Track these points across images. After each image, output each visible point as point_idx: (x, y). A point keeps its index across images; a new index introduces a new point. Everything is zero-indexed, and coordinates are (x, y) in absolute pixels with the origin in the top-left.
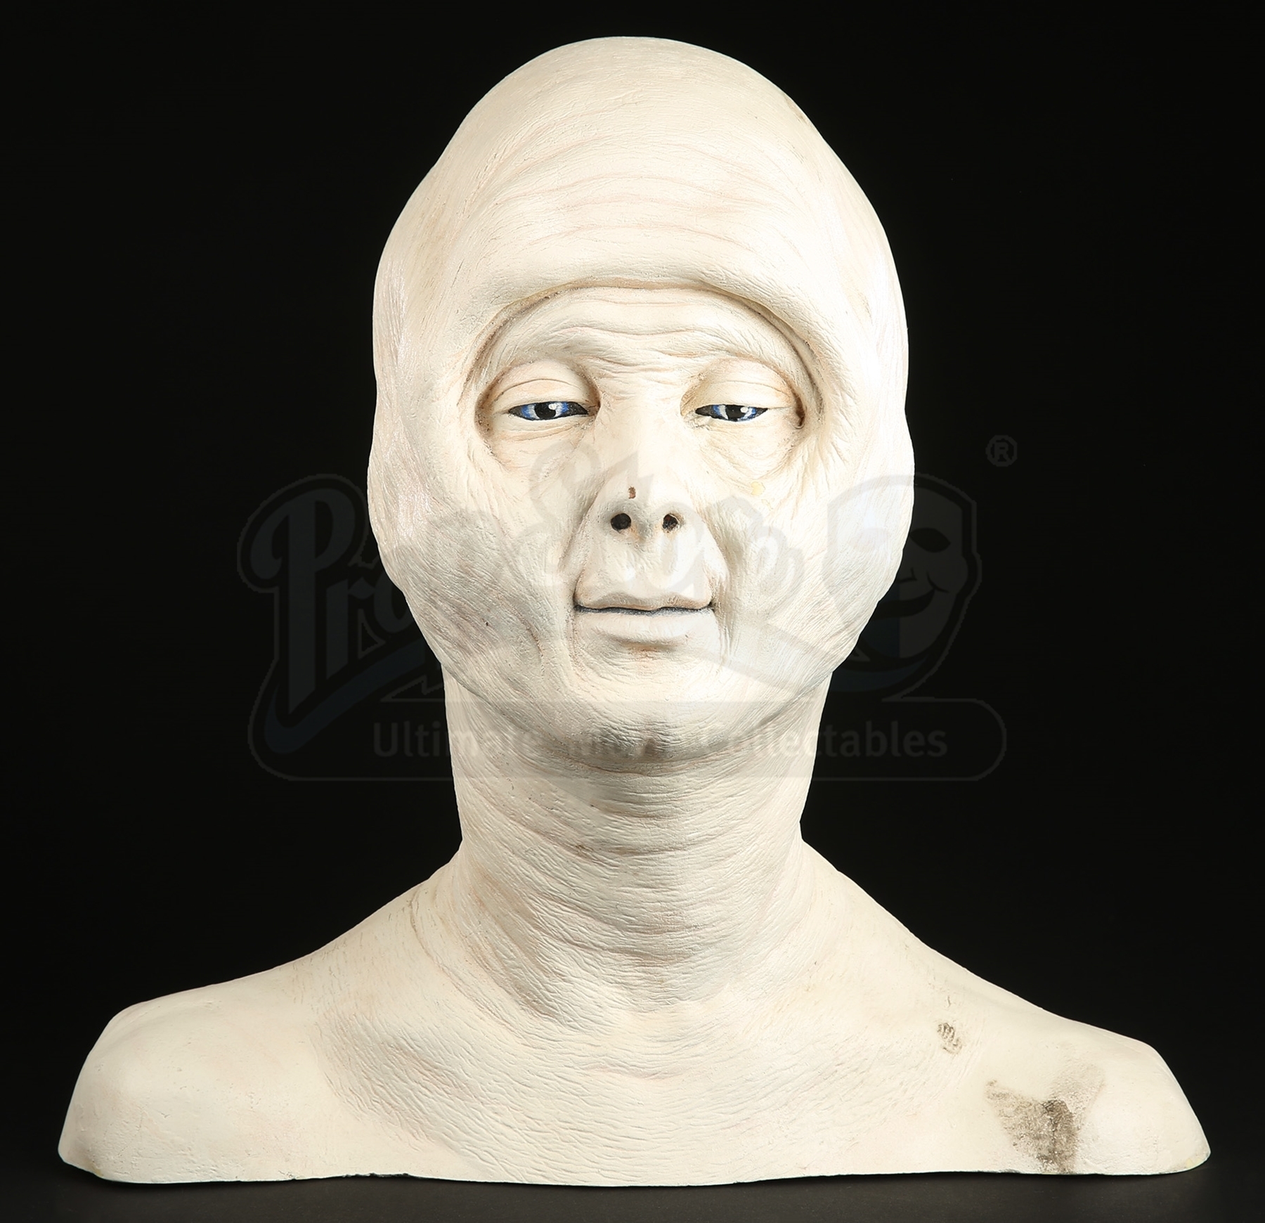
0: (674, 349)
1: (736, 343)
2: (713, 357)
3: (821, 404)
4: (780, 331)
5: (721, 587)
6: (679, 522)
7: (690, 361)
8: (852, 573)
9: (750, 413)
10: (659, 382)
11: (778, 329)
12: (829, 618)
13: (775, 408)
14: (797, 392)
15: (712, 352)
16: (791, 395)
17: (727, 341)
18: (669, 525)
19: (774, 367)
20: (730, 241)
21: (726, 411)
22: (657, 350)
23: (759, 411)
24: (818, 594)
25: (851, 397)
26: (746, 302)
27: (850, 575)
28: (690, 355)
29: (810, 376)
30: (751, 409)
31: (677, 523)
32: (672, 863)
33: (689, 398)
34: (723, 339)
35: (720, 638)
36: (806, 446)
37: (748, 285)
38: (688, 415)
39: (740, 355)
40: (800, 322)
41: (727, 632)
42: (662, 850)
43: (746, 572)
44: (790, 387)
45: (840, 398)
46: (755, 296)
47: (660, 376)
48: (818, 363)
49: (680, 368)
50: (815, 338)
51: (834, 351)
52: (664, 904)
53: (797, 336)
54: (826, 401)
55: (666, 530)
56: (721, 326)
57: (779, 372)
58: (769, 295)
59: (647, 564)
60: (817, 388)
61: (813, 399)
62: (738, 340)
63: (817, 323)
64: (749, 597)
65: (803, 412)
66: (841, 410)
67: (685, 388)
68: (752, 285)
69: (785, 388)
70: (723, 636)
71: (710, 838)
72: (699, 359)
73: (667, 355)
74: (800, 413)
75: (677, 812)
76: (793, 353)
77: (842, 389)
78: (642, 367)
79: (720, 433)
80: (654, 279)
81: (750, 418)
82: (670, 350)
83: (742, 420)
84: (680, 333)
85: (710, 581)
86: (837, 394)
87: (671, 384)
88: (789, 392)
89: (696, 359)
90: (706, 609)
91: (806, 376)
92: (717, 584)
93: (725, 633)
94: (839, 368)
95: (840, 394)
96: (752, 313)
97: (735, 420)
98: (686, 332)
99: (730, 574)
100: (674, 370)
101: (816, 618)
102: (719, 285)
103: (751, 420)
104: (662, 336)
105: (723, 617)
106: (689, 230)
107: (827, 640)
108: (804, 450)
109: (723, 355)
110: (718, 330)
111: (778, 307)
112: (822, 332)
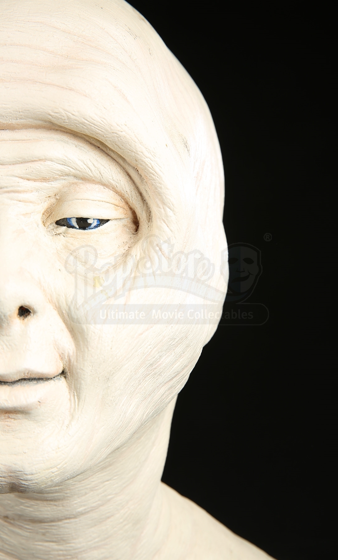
0: (30, 175)
1: (80, 170)
2: (64, 181)
3: (150, 216)
4: (116, 161)
5: (70, 360)
6: (31, 311)
7: (45, 184)
8: (176, 340)
9: (95, 223)
10: (20, 201)
11: (114, 159)
12: (161, 373)
13: (116, 219)
14: (133, 207)
15: (63, 177)
16: (128, 209)
17: (73, 168)
18: (24, 314)
19: (113, 188)
20: (71, 90)
21: (77, 222)
22: (17, 177)
23: (102, 222)
24: (149, 359)
25: (171, 210)
26: (87, 139)
27: (175, 342)
28: (45, 179)
29: (141, 194)
30: (96, 221)
31: (30, 312)
32: (67, 527)
33: (49, 213)
34: (69, 167)
35: (70, 400)
36: (138, 247)
37: (85, 123)
38: (50, 226)
39: (85, 179)
40: (128, 152)
41: (76, 394)
42: (59, 520)
43: (88, 348)
44: (127, 203)
45: (162, 210)
46: (91, 132)
47: (21, 196)
48: (145, 184)
49: (37, 190)
50: (141, 165)
51: (156, 174)
52: (65, 552)
53: (129, 164)
54: (153, 214)
55: (22, 318)
56: (67, 157)
57: (117, 192)
58: (102, 131)
59: (6, 345)
60: (147, 204)
61: (144, 212)
62: (82, 167)
63: (142, 152)
64: (91, 368)
65: (138, 222)
66: (163, 220)
67: (45, 206)
68: (88, 123)
69: (122, 204)
70: (72, 397)
71: (93, 509)
72: (52, 183)
73: (26, 180)
74: (136, 223)
75: (68, 497)
76: (127, 177)
77: (164, 203)
78: (5, 189)
79: (72, 238)
80: (14, 122)
81: (96, 227)
82: (28, 176)
83: (90, 229)
84: (35, 162)
85: (60, 356)
86: (160, 208)
87: (31, 202)
88: (126, 207)
89: (50, 183)
90: (59, 377)
91: (138, 194)
92: (66, 357)
93: (74, 395)
94: (161, 188)
95: (162, 208)
96: (93, 147)
97: (84, 228)
98: (39, 162)
99: (77, 350)
100: (32, 191)
101: (151, 375)
102: (63, 124)
103: (96, 229)
104: (21, 165)
105: (72, 383)
106: (40, 82)
107: (162, 386)
108: (137, 252)
109: (72, 180)
110: (65, 160)
111: (110, 141)
112: (146, 160)
